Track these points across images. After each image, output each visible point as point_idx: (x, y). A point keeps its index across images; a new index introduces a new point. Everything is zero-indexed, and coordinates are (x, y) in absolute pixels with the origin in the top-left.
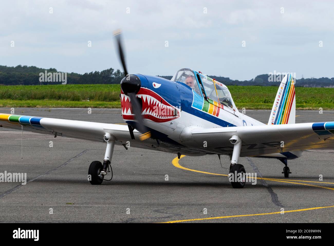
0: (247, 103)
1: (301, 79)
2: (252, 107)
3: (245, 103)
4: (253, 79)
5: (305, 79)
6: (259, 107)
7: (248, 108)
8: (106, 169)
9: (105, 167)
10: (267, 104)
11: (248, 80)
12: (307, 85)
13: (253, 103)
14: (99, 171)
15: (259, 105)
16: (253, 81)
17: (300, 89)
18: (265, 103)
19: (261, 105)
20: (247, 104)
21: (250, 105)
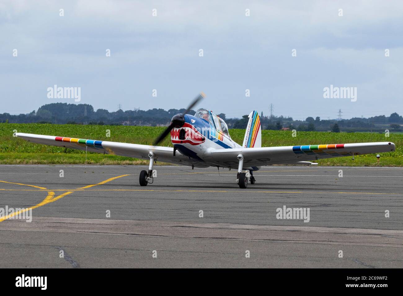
0: (33, 152)
1: (118, 112)
2: (44, 159)
3: (31, 154)
4: (34, 112)
5: (124, 111)
6: (56, 160)
7: (36, 161)
8: (150, 176)
9: (149, 174)
10: (69, 155)
11: (25, 114)
12: (128, 123)
13: (45, 154)
14: (146, 178)
15: (55, 157)
16: (35, 114)
17: (119, 129)
18: (65, 154)
19: (60, 157)
20: (35, 155)
21: (40, 156)
